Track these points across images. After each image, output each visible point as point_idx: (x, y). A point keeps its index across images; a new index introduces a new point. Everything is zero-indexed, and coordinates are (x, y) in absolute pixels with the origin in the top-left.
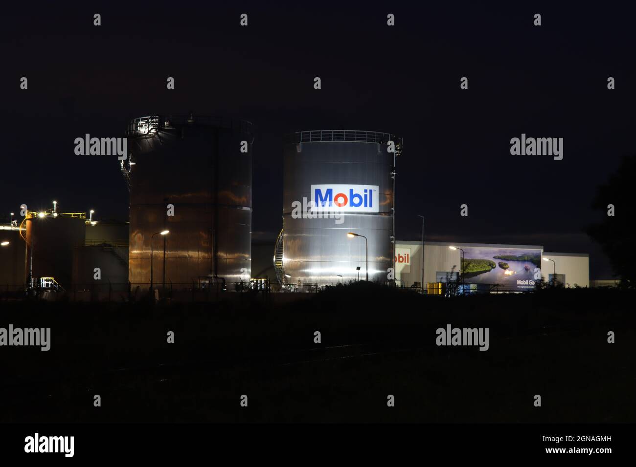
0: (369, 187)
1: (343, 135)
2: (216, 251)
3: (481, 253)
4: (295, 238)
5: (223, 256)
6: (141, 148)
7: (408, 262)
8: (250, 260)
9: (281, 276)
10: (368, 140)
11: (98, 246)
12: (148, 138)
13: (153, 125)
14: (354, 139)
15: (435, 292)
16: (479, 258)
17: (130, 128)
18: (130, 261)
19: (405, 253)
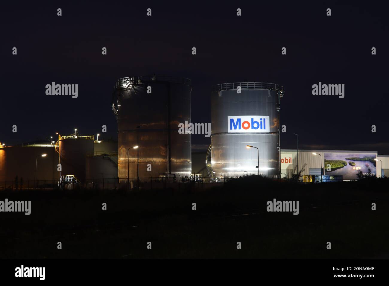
0: (263, 117)
1: (247, 86)
2: (170, 158)
3: (337, 156)
4: (218, 149)
5: (174, 161)
6: (124, 96)
7: (291, 162)
8: (191, 162)
9: (211, 173)
10: (262, 88)
11: (101, 156)
12: (128, 90)
13: (131, 82)
14: (254, 87)
15: (308, 181)
16: (336, 160)
17: (117, 84)
18: (118, 164)
19: (289, 157)
